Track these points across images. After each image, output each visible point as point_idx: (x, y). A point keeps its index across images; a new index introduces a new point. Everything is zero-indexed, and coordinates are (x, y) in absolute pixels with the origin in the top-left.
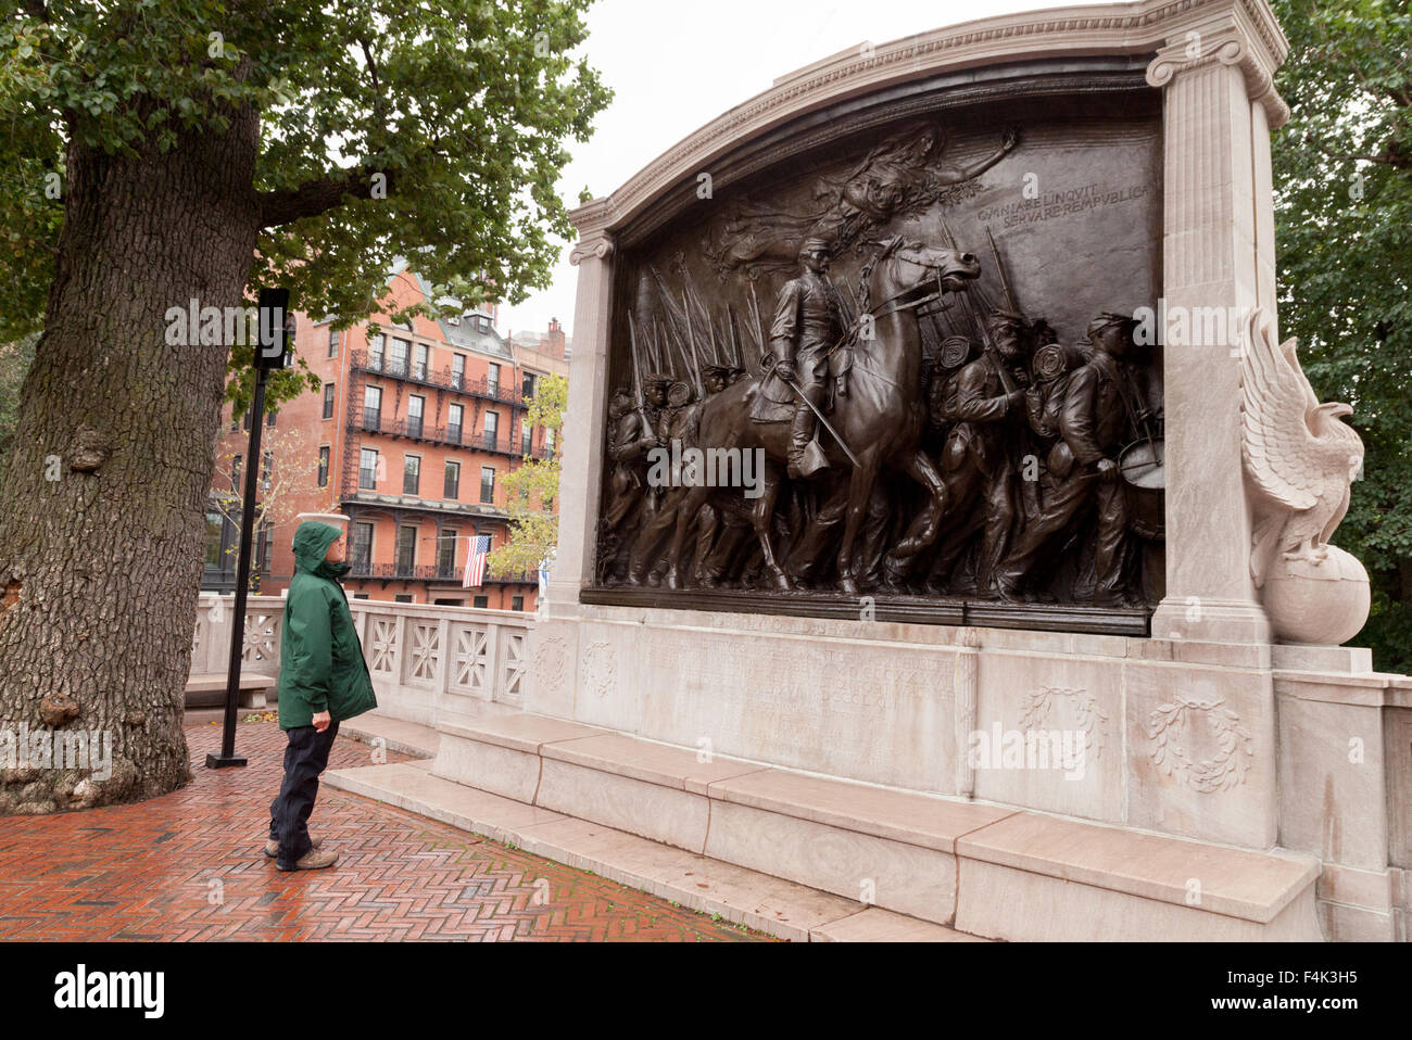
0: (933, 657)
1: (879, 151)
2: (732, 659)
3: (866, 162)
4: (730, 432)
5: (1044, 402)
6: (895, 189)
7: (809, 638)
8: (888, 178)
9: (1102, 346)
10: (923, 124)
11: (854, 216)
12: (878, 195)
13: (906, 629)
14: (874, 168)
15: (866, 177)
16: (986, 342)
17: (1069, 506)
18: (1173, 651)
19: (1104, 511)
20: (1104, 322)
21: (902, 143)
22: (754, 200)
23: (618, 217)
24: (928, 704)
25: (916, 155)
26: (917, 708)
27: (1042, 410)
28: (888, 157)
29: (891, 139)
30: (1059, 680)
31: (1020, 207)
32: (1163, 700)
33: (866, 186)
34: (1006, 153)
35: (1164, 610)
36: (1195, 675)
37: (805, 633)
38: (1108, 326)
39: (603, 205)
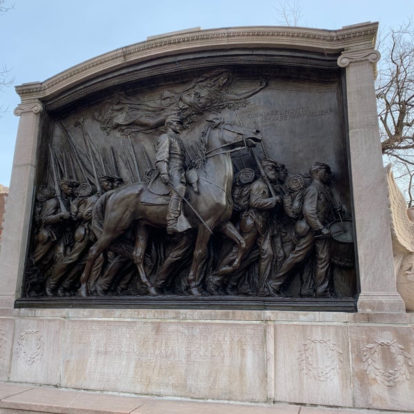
0: (251, 327)
1: (201, 79)
2: (128, 336)
3: (193, 84)
4: (127, 209)
5: (293, 201)
6: (208, 99)
7: (177, 320)
8: (204, 93)
9: (317, 177)
10: (224, 70)
11: (186, 109)
12: (199, 100)
13: (233, 313)
14: (197, 87)
15: (192, 91)
16: (262, 172)
17: (305, 250)
18: (369, 318)
19: (319, 253)
20: (318, 167)
21: (211, 78)
22: (128, 95)
23: (48, 93)
24: (249, 353)
25: (218, 85)
26: (243, 355)
27: (292, 205)
28: (204, 84)
29: (206, 75)
30: (317, 335)
31: (268, 114)
32: (368, 342)
33: (193, 95)
34: (261, 89)
35: (362, 298)
36: (383, 329)
37: (174, 318)
38: (320, 168)
39: (39, 86)
